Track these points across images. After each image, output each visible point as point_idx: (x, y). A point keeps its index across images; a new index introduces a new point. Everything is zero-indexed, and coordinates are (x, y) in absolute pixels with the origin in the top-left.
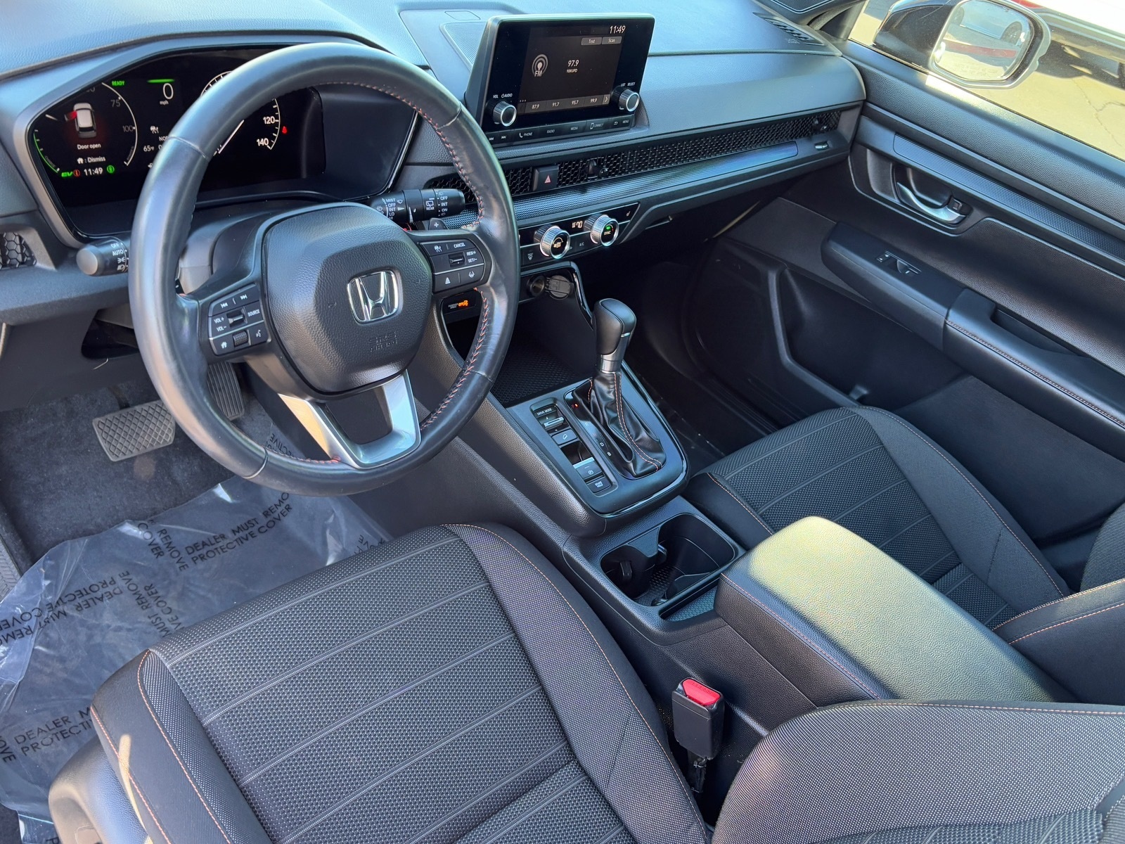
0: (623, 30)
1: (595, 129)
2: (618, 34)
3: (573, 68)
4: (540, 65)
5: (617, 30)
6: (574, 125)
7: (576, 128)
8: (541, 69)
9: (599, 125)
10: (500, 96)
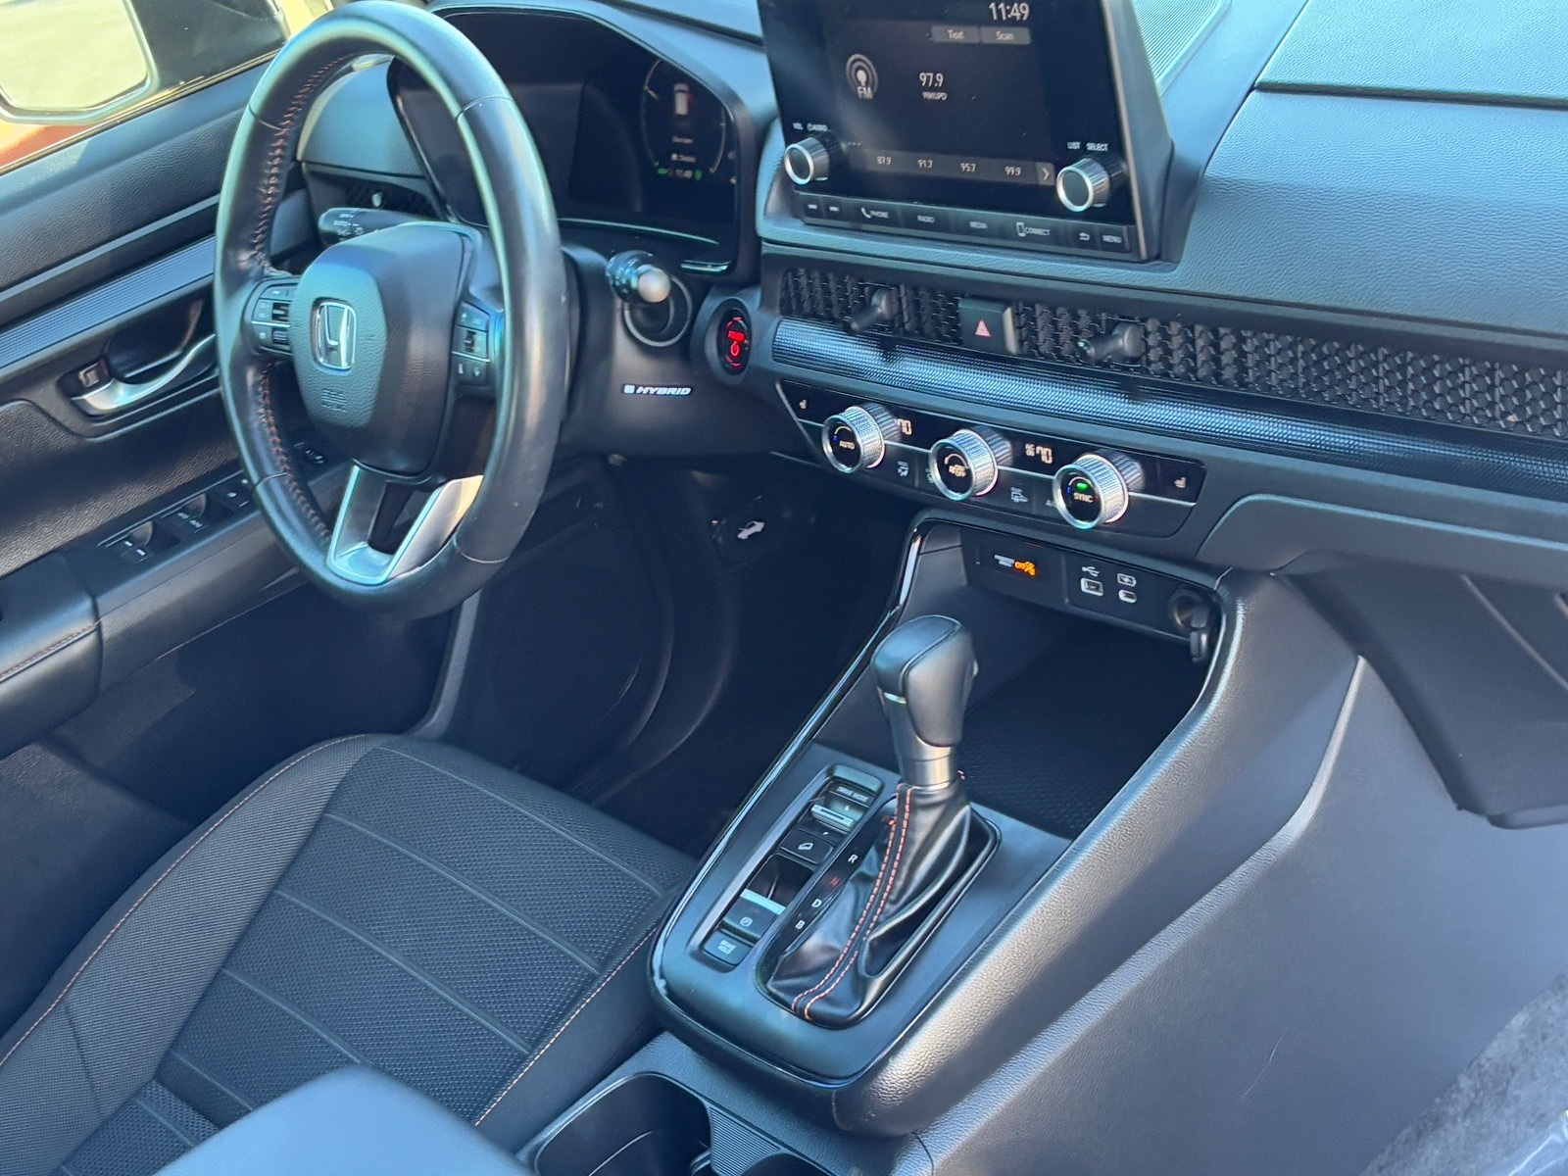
0: (1026, 12)
1: (1030, 238)
2: (1013, 23)
3: (933, 89)
4: (862, 76)
5: (1008, 12)
6: (980, 219)
7: (984, 226)
8: (867, 83)
9: (1039, 232)
10: (805, 126)
